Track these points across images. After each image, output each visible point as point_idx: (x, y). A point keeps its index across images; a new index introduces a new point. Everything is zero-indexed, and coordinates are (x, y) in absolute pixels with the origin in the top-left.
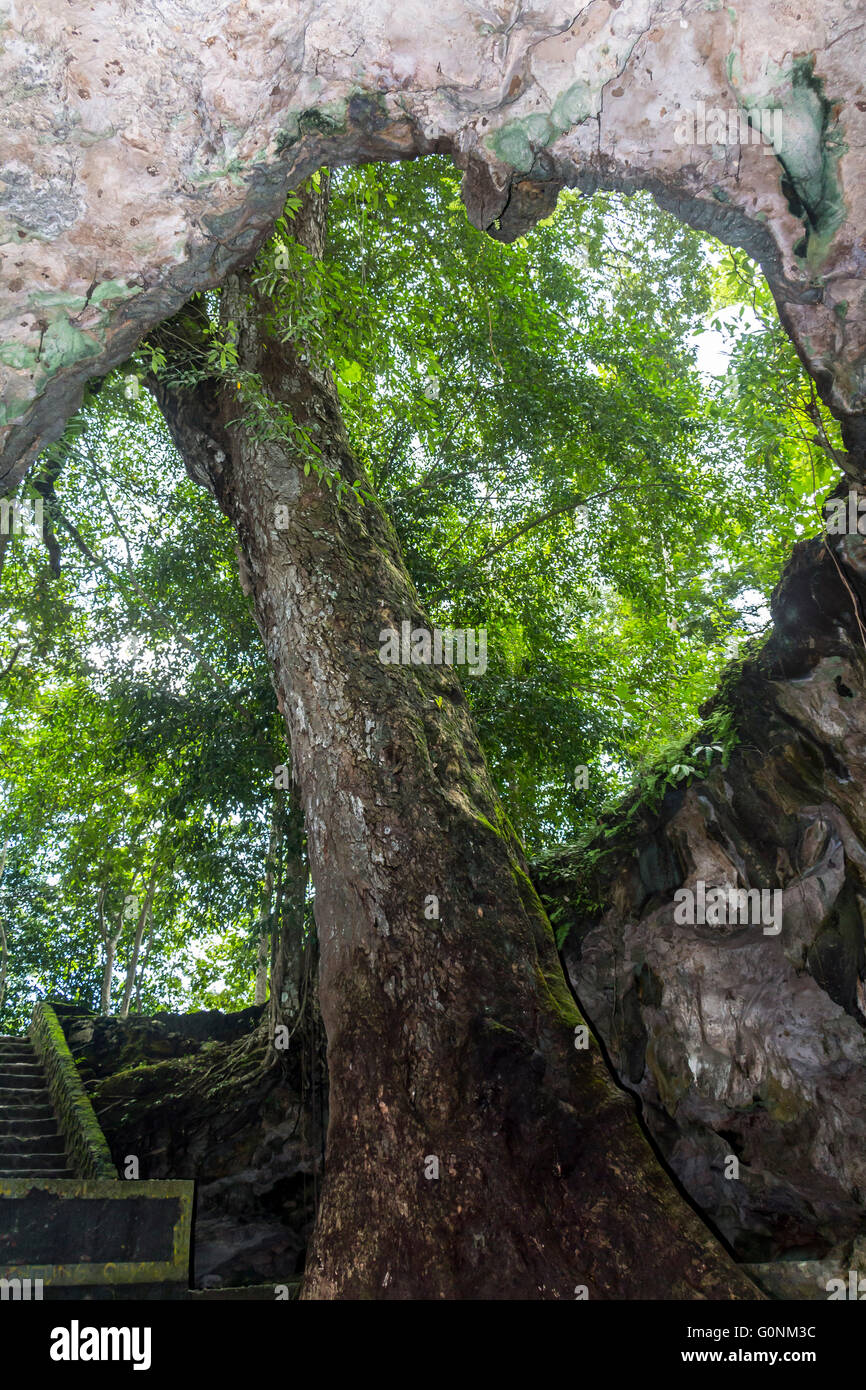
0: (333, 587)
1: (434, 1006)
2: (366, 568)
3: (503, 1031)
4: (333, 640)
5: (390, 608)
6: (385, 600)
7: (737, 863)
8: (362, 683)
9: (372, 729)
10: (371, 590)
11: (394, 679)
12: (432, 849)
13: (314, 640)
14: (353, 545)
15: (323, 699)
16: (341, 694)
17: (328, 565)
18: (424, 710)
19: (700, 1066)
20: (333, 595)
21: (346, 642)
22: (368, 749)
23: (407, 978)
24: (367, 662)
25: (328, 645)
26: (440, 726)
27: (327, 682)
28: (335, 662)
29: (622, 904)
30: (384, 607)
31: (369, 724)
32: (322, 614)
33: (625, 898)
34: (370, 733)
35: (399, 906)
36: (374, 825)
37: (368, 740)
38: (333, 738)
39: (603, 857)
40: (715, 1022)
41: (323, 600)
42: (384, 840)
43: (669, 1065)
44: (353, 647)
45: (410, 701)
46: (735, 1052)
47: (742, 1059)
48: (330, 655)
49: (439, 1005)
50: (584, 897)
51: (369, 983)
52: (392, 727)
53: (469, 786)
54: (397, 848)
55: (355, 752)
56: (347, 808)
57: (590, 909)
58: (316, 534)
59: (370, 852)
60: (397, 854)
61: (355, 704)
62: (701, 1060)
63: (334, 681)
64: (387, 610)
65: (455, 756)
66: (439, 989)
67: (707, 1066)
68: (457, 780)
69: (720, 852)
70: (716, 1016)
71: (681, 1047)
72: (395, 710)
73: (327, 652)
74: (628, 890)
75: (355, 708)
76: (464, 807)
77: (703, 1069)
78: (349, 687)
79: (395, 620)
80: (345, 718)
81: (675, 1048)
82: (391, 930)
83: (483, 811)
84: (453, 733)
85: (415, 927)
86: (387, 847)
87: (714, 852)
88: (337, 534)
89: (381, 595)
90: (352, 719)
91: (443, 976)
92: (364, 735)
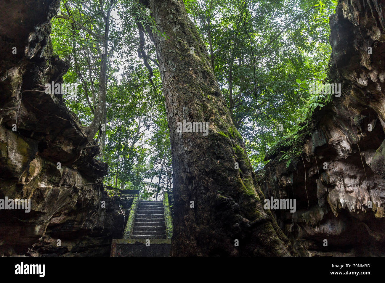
0: (174, 67)
1: (203, 192)
2: (186, 59)
3: (222, 198)
4: (173, 83)
5: (193, 70)
6: (192, 67)
7: (345, 134)
8: (182, 96)
9: (185, 109)
10: (187, 65)
11: (192, 93)
12: (202, 144)
13: (168, 85)
14: (182, 52)
15: (171, 103)
16: (176, 100)
17: (173, 60)
18: (203, 101)
19: (344, 201)
20: (174, 69)
21: (177, 83)
22: (184, 116)
23: (194, 184)
24: (184, 89)
25: (172, 85)
26: (209, 105)
27: (172, 97)
28: (174, 90)
29: (308, 151)
30: (191, 70)
31: (184, 108)
32: (171, 76)
33: (308, 149)
34: (184, 111)
35: (192, 162)
36: (185, 139)
37: (184, 113)
38: (173, 114)
39: (300, 137)
40: (350, 187)
41: (171, 71)
42: (188, 143)
43: (333, 201)
44: (180, 85)
45: (198, 99)
46: (357, 196)
47: (360, 198)
48: (173, 89)
49: (204, 191)
50: (295, 150)
51: (183, 186)
52: (191, 108)
53: (217, 122)
54: (192, 145)
55: (179, 117)
56: (177, 135)
57: (297, 154)
58: (170, 51)
59: (184, 147)
60: (192, 147)
61: (180, 102)
62: (344, 199)
63: (174, 96)
64: (192, 71)
65: (213, 114)
66: (204, 186)
67: (346, 201)
68: (213, 121)
69: (339, 130)
70: (350, 184)
71: (338, 195)
72: (192, 102)
73: (172, 88)
74: (309, 146)
75: (180, 104)
76: (214, 130)
77: (345, 202)
78: (179, 97)
79: (195, 73)
80: (176, 107)
81: (335, 196)
82: (190, 170)
83: (222, 130)
84: (213, 106)
85: (196, 168)
86: (188, 145)
87: (337, 131)
88: (177, 50)
89: (190, 66)
90: (179, 107)
91: (206, 183)
92: (182, 111)
